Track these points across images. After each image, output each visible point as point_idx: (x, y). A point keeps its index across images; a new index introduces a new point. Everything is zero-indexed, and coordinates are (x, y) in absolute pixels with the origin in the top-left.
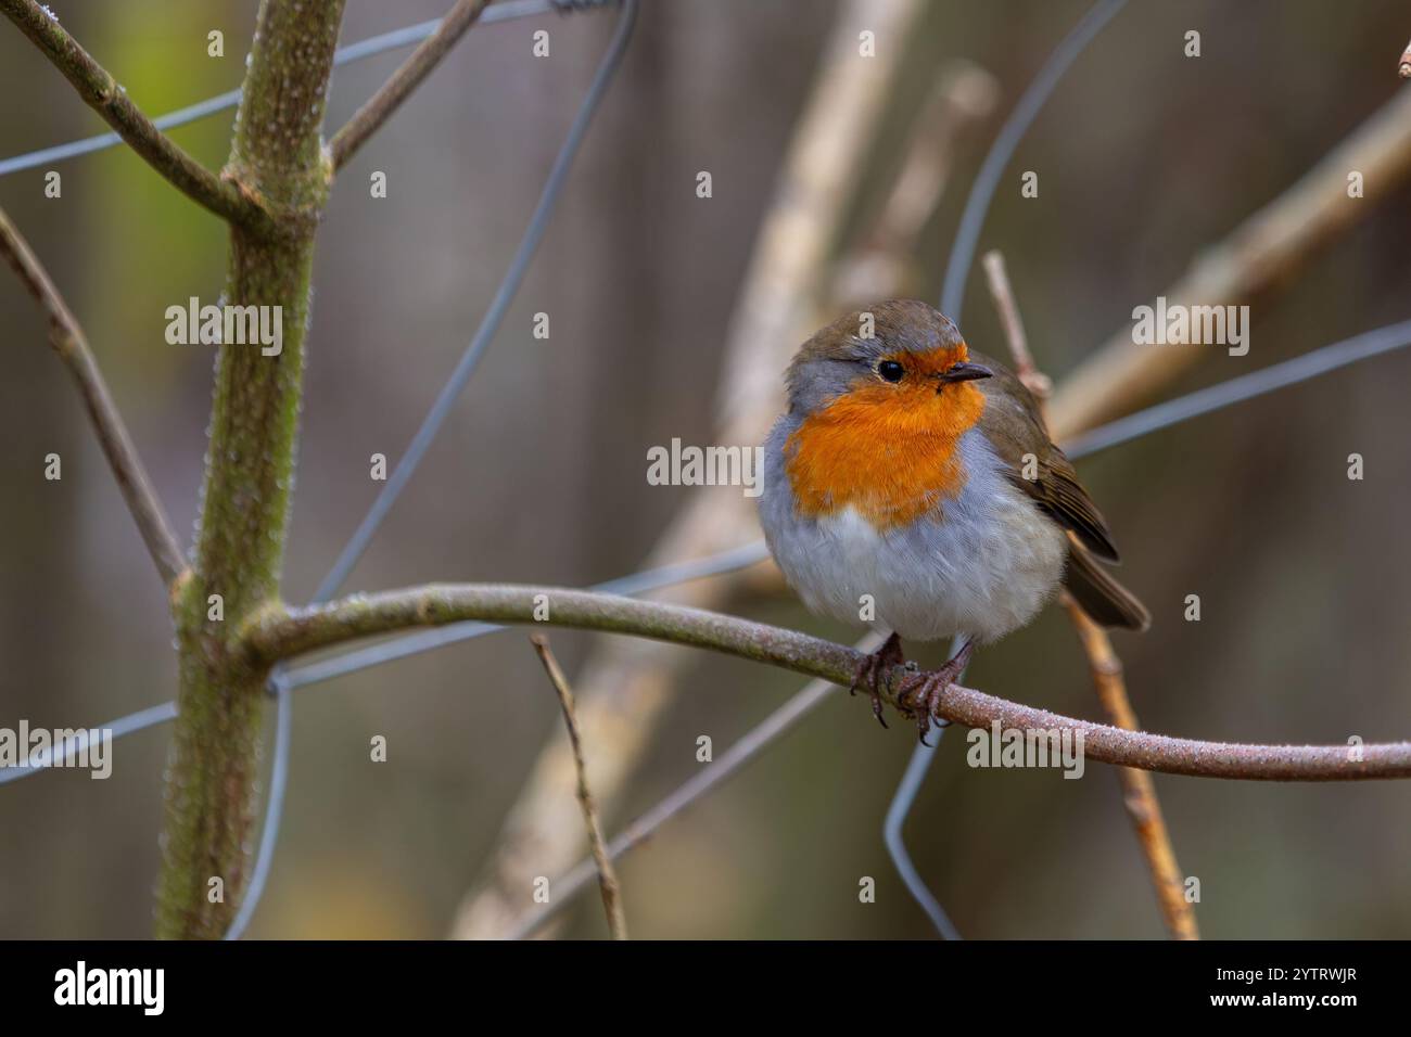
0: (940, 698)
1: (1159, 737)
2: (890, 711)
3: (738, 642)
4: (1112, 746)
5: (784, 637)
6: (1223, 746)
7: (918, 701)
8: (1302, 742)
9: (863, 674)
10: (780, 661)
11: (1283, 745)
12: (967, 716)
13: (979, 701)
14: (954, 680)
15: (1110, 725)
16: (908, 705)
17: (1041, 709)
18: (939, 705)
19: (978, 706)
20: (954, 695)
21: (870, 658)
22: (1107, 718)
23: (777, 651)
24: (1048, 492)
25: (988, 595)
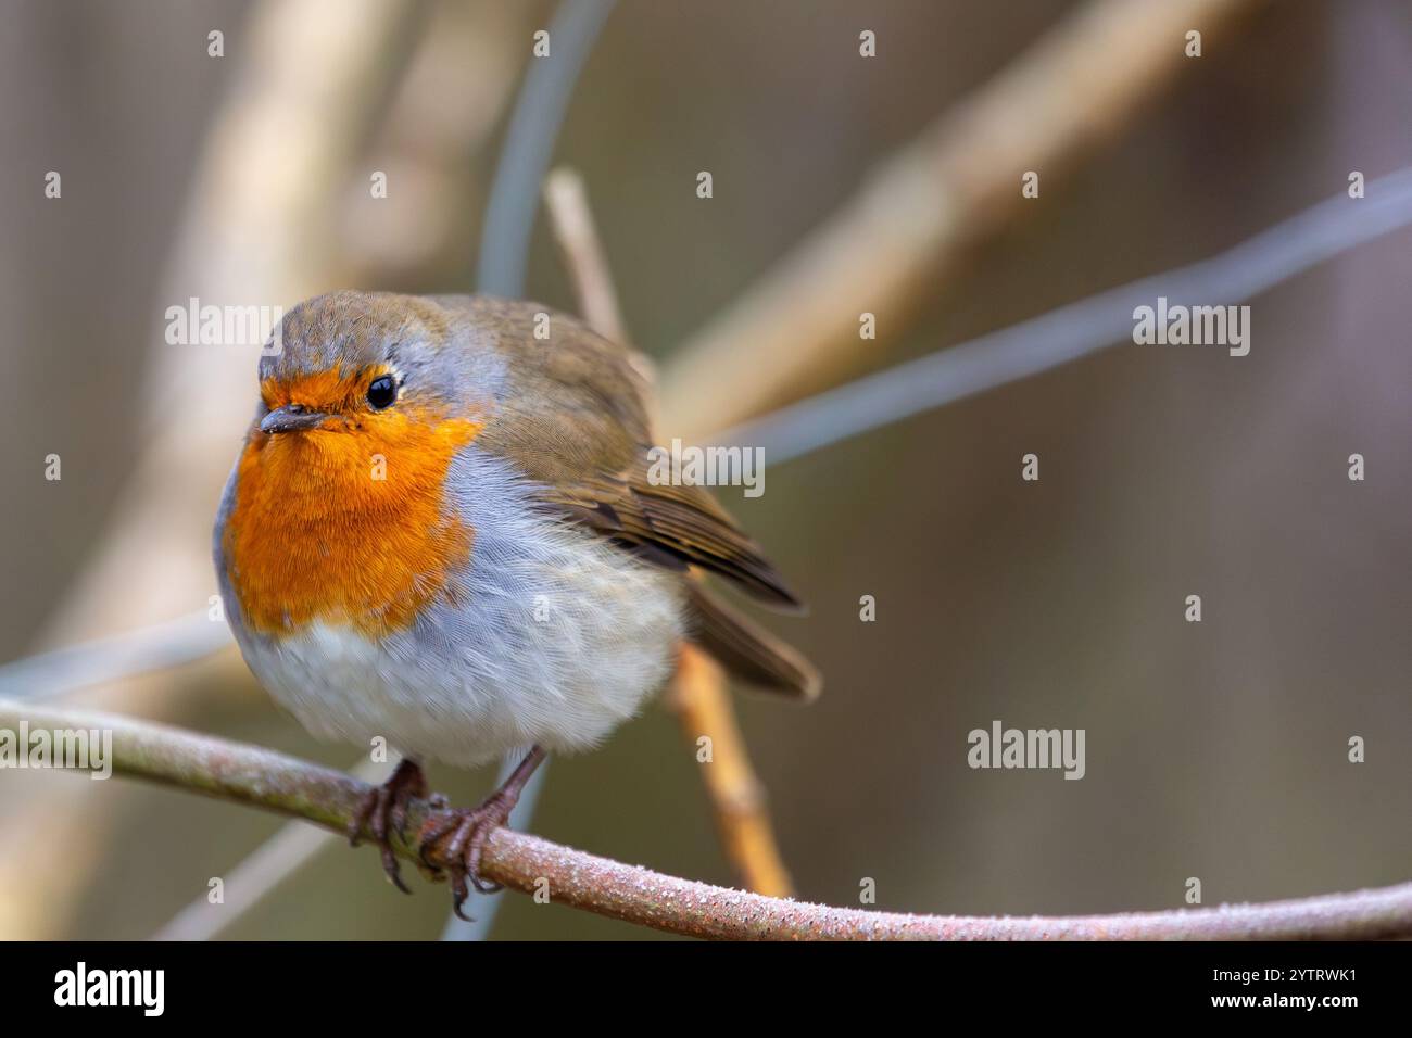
0: (483, 850)
1: (812, 906)
2: (410, 871)
3: (179, 766)
4: (741, 920)
5: (250, 760)
6: (908, 919)
7: (450, 855)
8: (1028, 914)
9: (368, 814)
10: (241, 796)
11: (1000, 915)
12: (524, 876)
13: (540, 852)
14: (503, 822)
15: (738, 888)
16: (434, 860)
17: (634, 864)
18: (481, 861)
19: (539, 861)
20: (504, 844)
21: (375, 794)
22: (735, 877)
23: (239, 781)
24: (623, 518)
25: (559, 694)
